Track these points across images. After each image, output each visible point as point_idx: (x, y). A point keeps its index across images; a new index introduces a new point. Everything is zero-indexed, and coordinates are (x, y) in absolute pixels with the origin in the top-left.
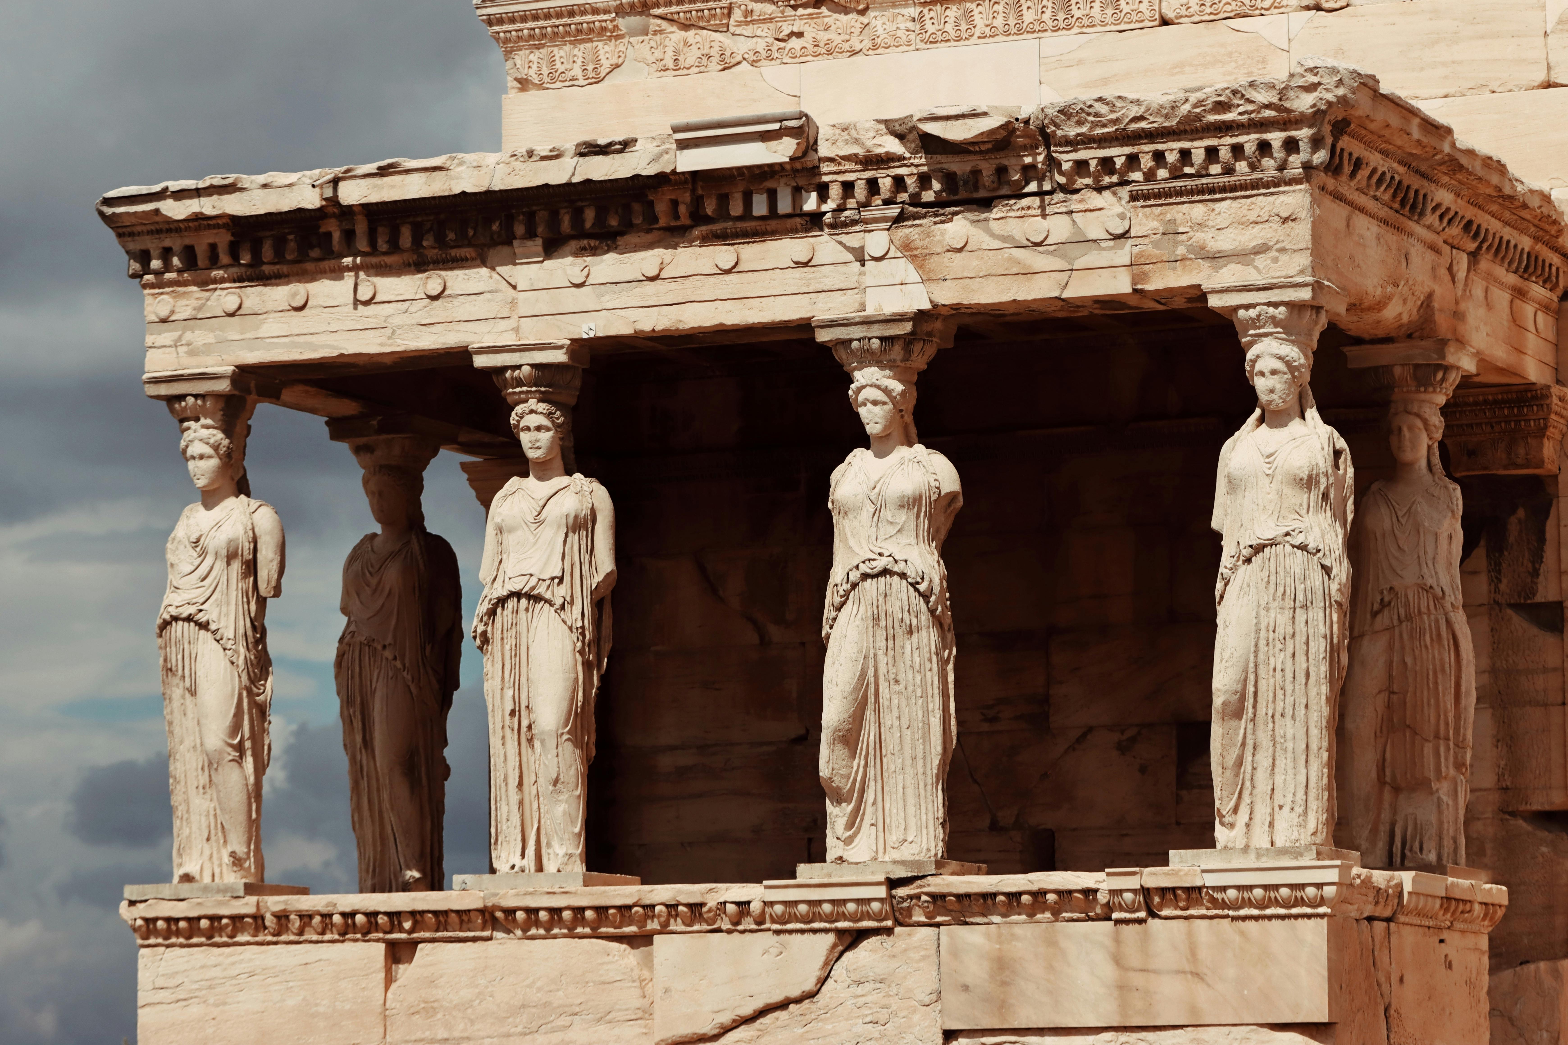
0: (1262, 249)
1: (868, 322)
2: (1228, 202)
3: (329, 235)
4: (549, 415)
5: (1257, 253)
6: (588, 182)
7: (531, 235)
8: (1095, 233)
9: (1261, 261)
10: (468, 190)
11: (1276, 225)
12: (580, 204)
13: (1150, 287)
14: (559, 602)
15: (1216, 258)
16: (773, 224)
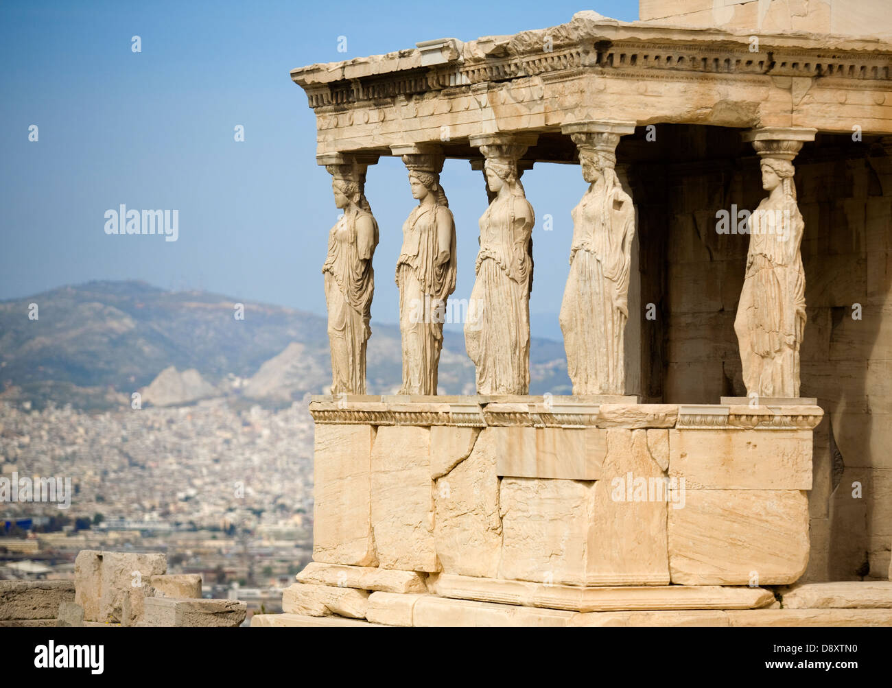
0: (577, 106)
1: (481, 137)
2: (568, 82)
3: (353, 90)
4: (418, 178)
5: (575, 108)
6: (402, 70)
7: (400, 94)
8: (536, 97)
9: (577, 111)
10: (375, 73)
11: (579, 94)
12: (411, 79)
13: (549, 124)
14: (415, 267)
15: (566, 110)
16: (458, 90)
